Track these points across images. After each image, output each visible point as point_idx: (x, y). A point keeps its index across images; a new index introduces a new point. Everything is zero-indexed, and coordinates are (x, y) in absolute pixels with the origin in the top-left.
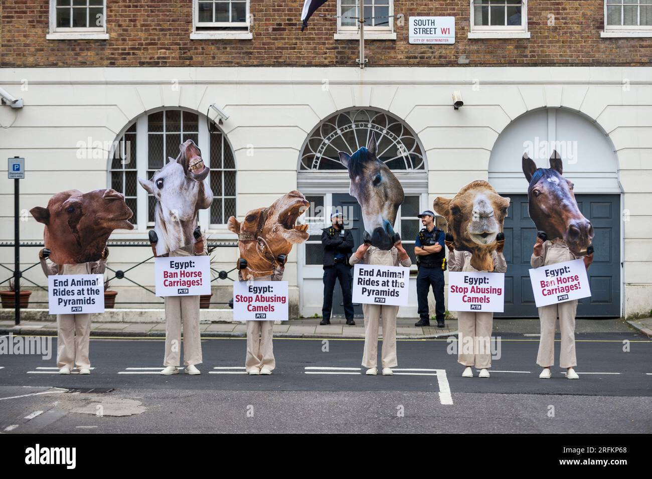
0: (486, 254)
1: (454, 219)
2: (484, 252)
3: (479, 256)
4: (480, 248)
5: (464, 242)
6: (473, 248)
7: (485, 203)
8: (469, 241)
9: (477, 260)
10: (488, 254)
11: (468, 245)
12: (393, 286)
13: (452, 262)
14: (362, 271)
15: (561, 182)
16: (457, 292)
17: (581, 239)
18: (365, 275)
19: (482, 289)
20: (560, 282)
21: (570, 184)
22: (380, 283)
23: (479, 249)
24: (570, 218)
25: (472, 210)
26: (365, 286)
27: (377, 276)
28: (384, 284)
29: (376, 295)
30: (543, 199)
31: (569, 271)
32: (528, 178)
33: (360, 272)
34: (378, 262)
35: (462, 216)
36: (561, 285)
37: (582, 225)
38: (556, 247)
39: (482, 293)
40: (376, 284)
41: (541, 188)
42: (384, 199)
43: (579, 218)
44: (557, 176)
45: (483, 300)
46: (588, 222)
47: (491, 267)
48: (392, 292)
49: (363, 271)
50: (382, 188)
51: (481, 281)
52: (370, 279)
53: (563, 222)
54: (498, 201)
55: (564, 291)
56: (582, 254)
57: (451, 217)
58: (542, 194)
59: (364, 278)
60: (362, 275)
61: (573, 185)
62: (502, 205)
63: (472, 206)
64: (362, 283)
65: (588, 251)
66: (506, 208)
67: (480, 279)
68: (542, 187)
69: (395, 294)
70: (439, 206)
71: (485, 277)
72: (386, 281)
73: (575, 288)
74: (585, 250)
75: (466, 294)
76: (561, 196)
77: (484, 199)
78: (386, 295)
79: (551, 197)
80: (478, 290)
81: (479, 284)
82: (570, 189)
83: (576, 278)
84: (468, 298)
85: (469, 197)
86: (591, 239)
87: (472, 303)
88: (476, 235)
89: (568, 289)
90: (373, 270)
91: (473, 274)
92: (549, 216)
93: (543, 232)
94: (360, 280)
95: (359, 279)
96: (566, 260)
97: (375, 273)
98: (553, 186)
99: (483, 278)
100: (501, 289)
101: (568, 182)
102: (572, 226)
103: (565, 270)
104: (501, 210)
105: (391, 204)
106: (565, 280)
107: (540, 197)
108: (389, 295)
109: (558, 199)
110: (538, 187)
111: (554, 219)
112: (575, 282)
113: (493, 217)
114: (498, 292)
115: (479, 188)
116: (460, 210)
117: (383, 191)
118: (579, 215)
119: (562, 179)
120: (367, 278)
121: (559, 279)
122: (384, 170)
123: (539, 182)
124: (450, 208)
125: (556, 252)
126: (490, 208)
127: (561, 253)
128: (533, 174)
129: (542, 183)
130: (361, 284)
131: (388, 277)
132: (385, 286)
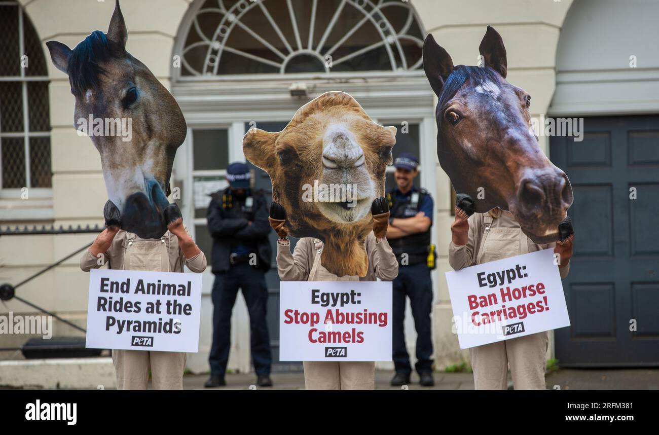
0: (351, 242)
1: (286, 174)
2: (347, 238)
3: (338, 247)
4: (339, 230)
5: (307, 220)
6: (325, 231)
7: (347, 139)
8: (317, 216)
9: (335, 255)
10: (357, 243)
11: (316, 226)
12: (169, 312)
13: (286, 261)
14: (106, 282)
15: (503, 92)
16: (297, 322)
17: (546, 209)
18: (112, 291)
19: (348, 314)
20: (507, 298)
21: (522, 97)
22: (143, 306)
23: (337, 231)
24: (524, 166)
25: (320, 155)
26: (113, 314)
27: (136, 292)
28: (151, 309)
29: (134, 330)
30: (467, 130)
31: (526, 275)
32: (436, 86)
33: (103, 285)
34: (140, 264)
35: (301, 168)
36: (508, 304)
37: (549, 179)
38: (501, 225)
39: (348, 322)
40: (134, 308)
41: (463, 107)
42: (144, 135)
43: (541, 166)
44: (495, 81)
45: (349, 337)
46: (559, 174)
47: (363, 268)
48: (166, 324)
49: (109, 283)
50: (140, 113)
51: (345, 299)
52: (122, 299)
53: (509, 175)
54: (373, 134)
55: (515, 316)
56: (550, 239)
57: (279, 171)
58: (466, 118)
59: (111, 298)
60: (107, 291)
61: (529, 97)
62: (380, 142)
63: (320, 146)
64: (107, 307)
65: (560, 233)
66: (388, 148)
67: (343, 295)
68: (466, 104)
69: (174, 329)
70: (255, 149)
71: (353, 291)
72: (154, 302)
73: (537, 308)
74: (555, 232)
75: (316, 326)
76: (504, 122)
77: (344, 132)
78: (155, 331)
79: (483, 125)
80: (340, 318)
81: (342, 305)
82: (523, 106)
83: (540, 288)
84: (320, 333)
85: (313, 127)
86: (566, 209)
87: (327, 345)
88: (329, 205)
89: (525, 311)
90: (128, 280)
91: (329, 285)
92: (478, 163)
93: (466, 196)
94: (102, 302)
95: (100, 299)
96: (520, 252)
97: (133, 286)
98: (487, 102)
99: (349, 293)
100: (386, 315)
101: (518, 93)
102: (526, 182)
103: (517, 272)
104: (378, 153)
105: (161, 144)
106: (517, 294)
107: (460, 125)
108: (160, 331)
109: (497, 128)
110: (456, 104)
111: (489, 169)
112: (538, 297)
113: (363, 167)
114: (381, 321)
115: (333, 109)
116: (296, 156)
117: (142, 120)
118: (541, 160)
119: (506, 85)
120: (116, 297)
121: (505, 292)
122: (143, 77)
123: (459, 93)
124: (276, 152)
125: (499, 236)
126: (356, 149)
127: (510, 237)
128: (445, 78)
129: (464, 96)
130: (105, 310)
131: (159, 293)
132: (152, 312)
